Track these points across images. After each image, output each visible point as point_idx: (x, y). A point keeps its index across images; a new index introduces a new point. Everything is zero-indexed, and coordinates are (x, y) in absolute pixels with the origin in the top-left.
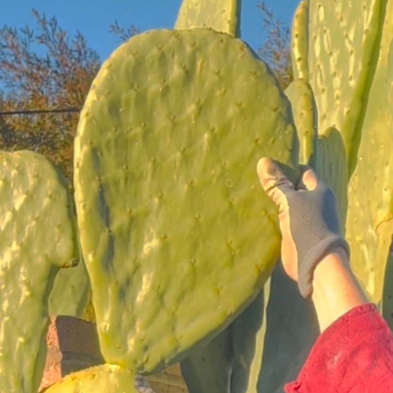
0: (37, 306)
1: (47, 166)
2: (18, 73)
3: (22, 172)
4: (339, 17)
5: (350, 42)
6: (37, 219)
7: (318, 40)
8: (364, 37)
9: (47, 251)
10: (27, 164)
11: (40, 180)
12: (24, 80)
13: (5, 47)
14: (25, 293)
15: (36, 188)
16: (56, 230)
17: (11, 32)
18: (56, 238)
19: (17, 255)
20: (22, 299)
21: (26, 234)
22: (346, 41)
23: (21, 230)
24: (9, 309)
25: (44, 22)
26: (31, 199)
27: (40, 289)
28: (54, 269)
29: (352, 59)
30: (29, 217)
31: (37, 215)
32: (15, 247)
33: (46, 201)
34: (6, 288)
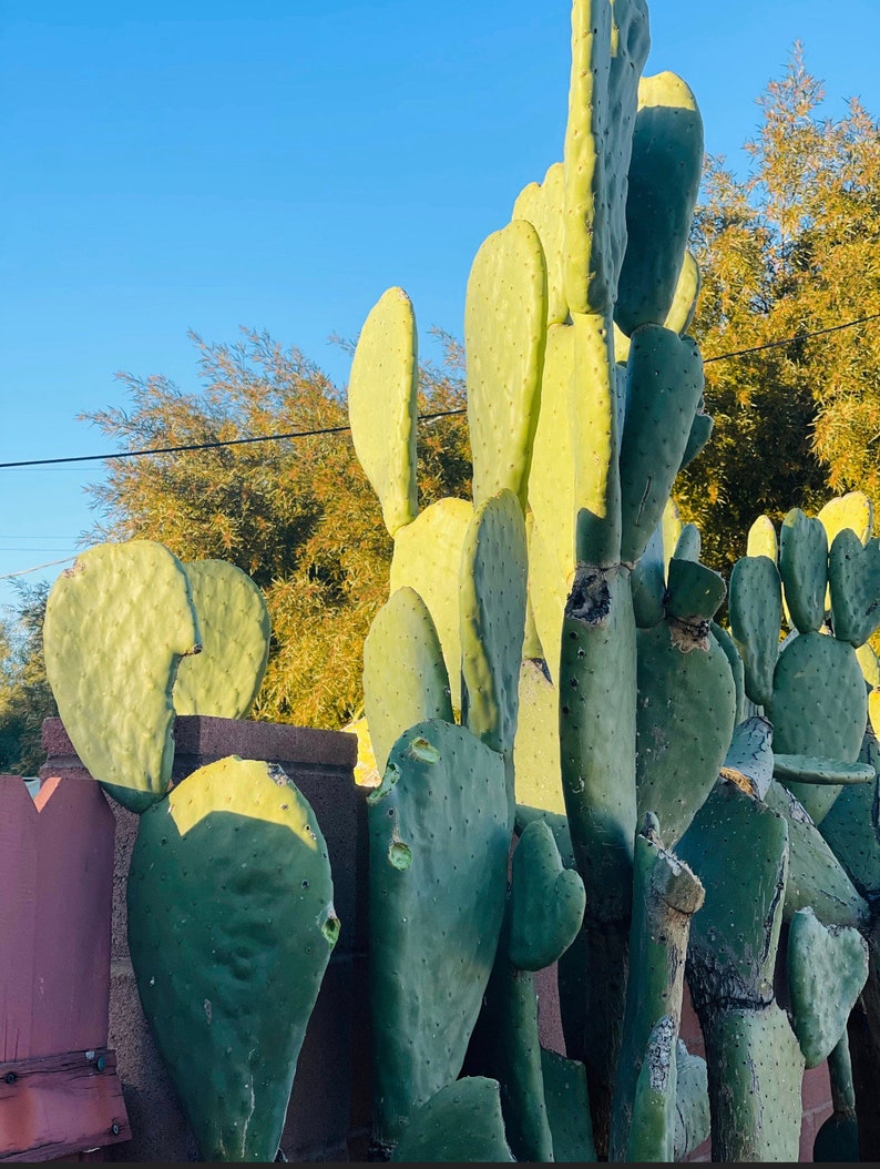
0: (161, 698)
1: (164, 553)
2: (234, 393)
3: (137, 562)
4: (496, 367)
5: (508, 392)
6: (156, 608)
7: (476, 392)
8: (523, 387)
9: (168, 639)
10: (142, 553)
11: (157, 568)
12: (244, 399)
13: (217, 366)
14: (148, 686)
15: (153, 578)
16: (177, 618)
17: (221, 349)
18: (176, 626)
19: (137, 648)
20: (145, 691)
21: (146, 624)
22: (505, 391)
23: (139, 622)
24: (131, 704)
25: (254, 335)
26: (148, 587)
27: (163, 680)
28: (177, 658)
29: (512, 410)
30: (147, 606)
31: (155, 603)
32: (134, 639)
33: (164, 589)
34: (127, 681)
